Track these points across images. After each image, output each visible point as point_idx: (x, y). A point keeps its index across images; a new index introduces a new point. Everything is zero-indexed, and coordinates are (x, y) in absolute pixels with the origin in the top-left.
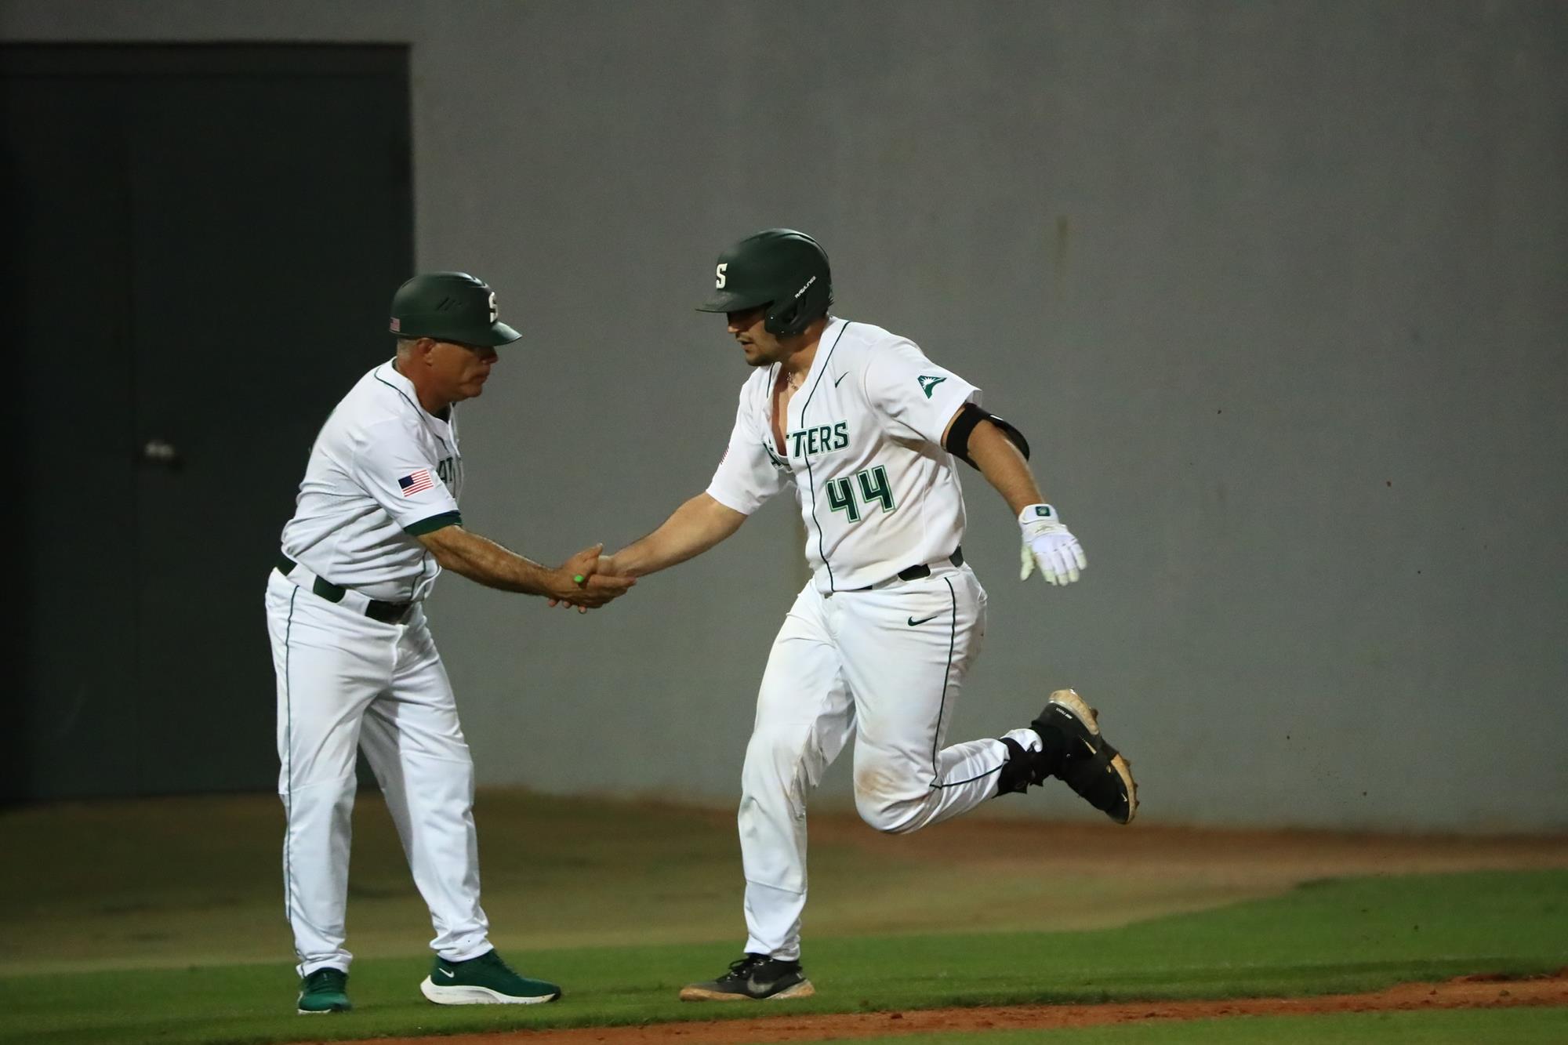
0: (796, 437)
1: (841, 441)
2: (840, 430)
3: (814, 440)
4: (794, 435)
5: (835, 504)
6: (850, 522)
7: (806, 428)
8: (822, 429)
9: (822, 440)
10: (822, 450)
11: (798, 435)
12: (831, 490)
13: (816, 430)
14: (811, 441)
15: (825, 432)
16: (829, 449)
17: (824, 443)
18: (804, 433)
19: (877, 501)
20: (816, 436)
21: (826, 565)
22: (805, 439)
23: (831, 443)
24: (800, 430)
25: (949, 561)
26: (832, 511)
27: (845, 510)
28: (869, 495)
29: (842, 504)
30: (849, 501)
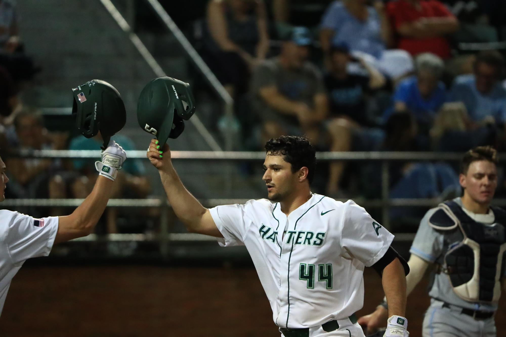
0: (290, 233)
1: (318, 242)
2: (320, 236)
3: (301, 238)
4: (289, 232)
5: (302, 276)
6: (307, 288)
7: (298, 230)
8: (308, 233)
9: (306, 238)
10: (304, 243)
11: (292, 233)
12: (303, 267)
13: (304, 233)
14: (299, 237)
15: (309, 236)
16: (309, 243)
17: (307, 240)
18: (295, 233)
19: (325, 282)
20: (303, 236)
21: (288, 306)
22: (296, 236)
23: (312, 241)
24: (293, 230)
25: (349, 319)
26: (300, 279)
27: (307, 281)
28: (322, 278)
29: (306, 278)
30: (310, 277)
